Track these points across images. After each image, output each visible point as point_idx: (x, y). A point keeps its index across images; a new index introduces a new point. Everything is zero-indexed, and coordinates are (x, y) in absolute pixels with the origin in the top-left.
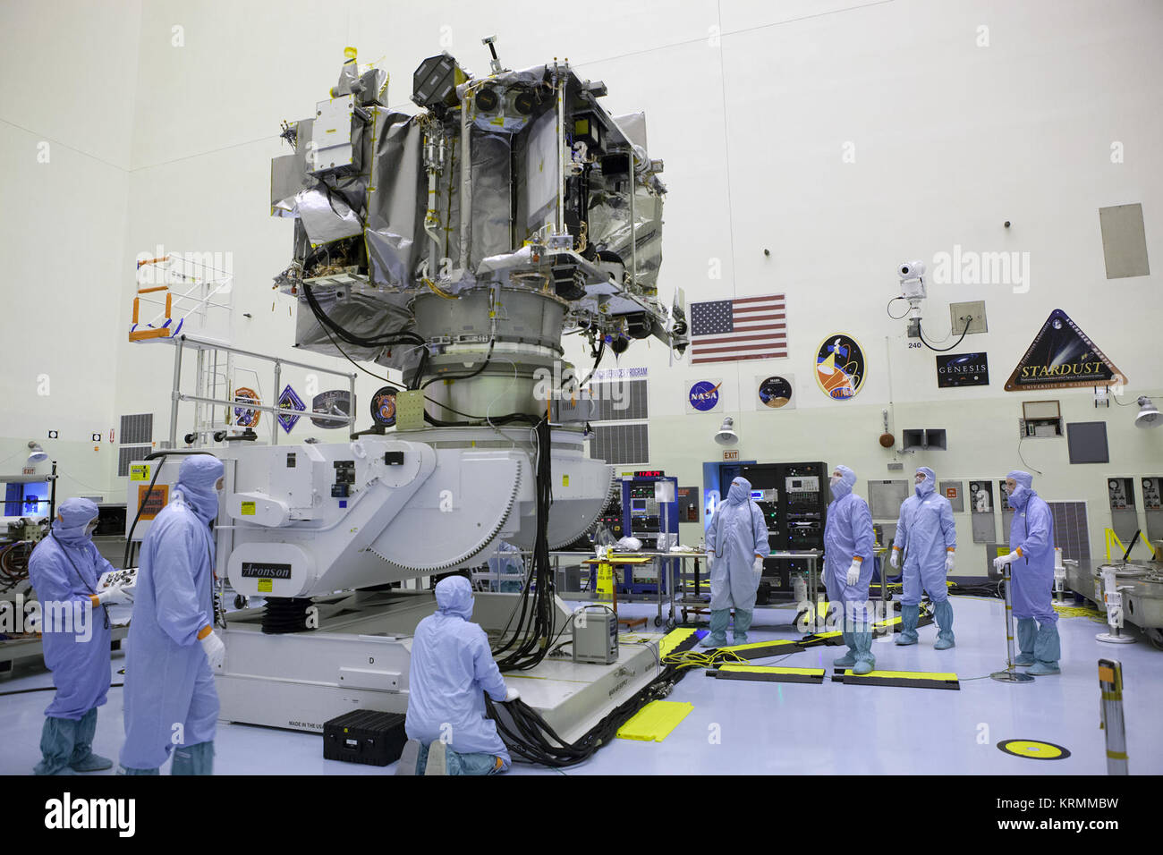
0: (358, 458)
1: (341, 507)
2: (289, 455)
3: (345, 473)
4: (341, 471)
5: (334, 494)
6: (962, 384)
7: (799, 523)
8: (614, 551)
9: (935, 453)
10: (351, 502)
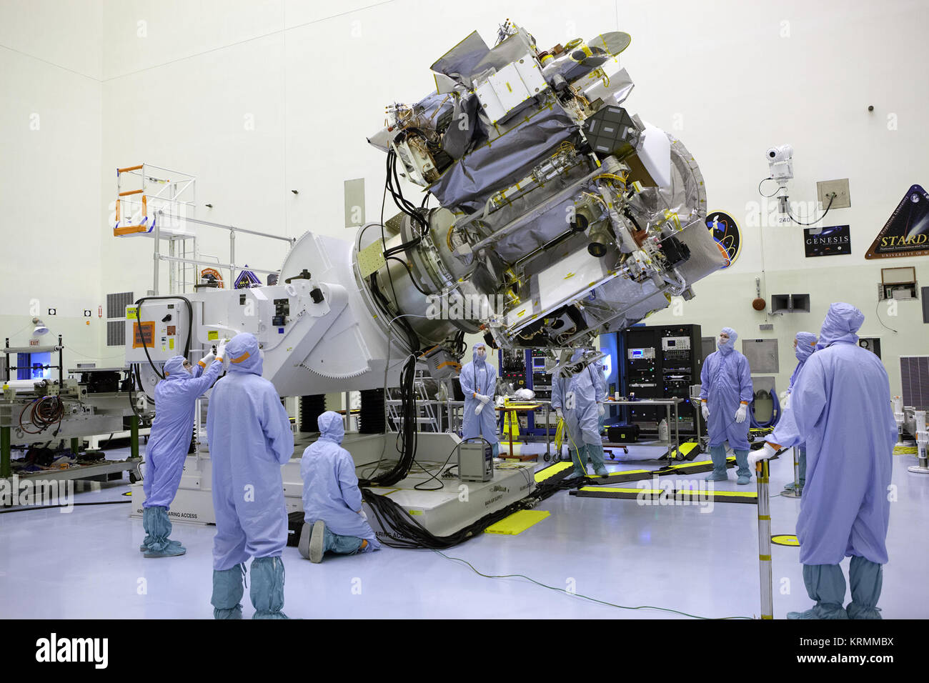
0: (292, 296)
1: (280, 332)
2: (241, 296)
3: (282, 308)
4: (279, 307)
5: (275, 323)
6: (826, 254)
7: (673, 377)
8: (510, 400)
9: (800, 315)
10: (287, 329)
